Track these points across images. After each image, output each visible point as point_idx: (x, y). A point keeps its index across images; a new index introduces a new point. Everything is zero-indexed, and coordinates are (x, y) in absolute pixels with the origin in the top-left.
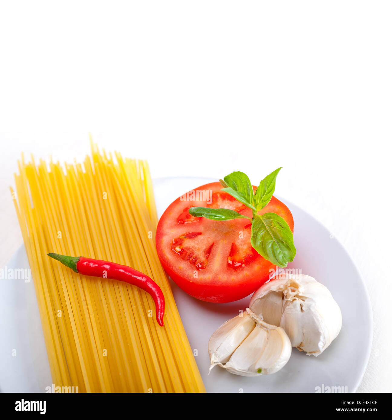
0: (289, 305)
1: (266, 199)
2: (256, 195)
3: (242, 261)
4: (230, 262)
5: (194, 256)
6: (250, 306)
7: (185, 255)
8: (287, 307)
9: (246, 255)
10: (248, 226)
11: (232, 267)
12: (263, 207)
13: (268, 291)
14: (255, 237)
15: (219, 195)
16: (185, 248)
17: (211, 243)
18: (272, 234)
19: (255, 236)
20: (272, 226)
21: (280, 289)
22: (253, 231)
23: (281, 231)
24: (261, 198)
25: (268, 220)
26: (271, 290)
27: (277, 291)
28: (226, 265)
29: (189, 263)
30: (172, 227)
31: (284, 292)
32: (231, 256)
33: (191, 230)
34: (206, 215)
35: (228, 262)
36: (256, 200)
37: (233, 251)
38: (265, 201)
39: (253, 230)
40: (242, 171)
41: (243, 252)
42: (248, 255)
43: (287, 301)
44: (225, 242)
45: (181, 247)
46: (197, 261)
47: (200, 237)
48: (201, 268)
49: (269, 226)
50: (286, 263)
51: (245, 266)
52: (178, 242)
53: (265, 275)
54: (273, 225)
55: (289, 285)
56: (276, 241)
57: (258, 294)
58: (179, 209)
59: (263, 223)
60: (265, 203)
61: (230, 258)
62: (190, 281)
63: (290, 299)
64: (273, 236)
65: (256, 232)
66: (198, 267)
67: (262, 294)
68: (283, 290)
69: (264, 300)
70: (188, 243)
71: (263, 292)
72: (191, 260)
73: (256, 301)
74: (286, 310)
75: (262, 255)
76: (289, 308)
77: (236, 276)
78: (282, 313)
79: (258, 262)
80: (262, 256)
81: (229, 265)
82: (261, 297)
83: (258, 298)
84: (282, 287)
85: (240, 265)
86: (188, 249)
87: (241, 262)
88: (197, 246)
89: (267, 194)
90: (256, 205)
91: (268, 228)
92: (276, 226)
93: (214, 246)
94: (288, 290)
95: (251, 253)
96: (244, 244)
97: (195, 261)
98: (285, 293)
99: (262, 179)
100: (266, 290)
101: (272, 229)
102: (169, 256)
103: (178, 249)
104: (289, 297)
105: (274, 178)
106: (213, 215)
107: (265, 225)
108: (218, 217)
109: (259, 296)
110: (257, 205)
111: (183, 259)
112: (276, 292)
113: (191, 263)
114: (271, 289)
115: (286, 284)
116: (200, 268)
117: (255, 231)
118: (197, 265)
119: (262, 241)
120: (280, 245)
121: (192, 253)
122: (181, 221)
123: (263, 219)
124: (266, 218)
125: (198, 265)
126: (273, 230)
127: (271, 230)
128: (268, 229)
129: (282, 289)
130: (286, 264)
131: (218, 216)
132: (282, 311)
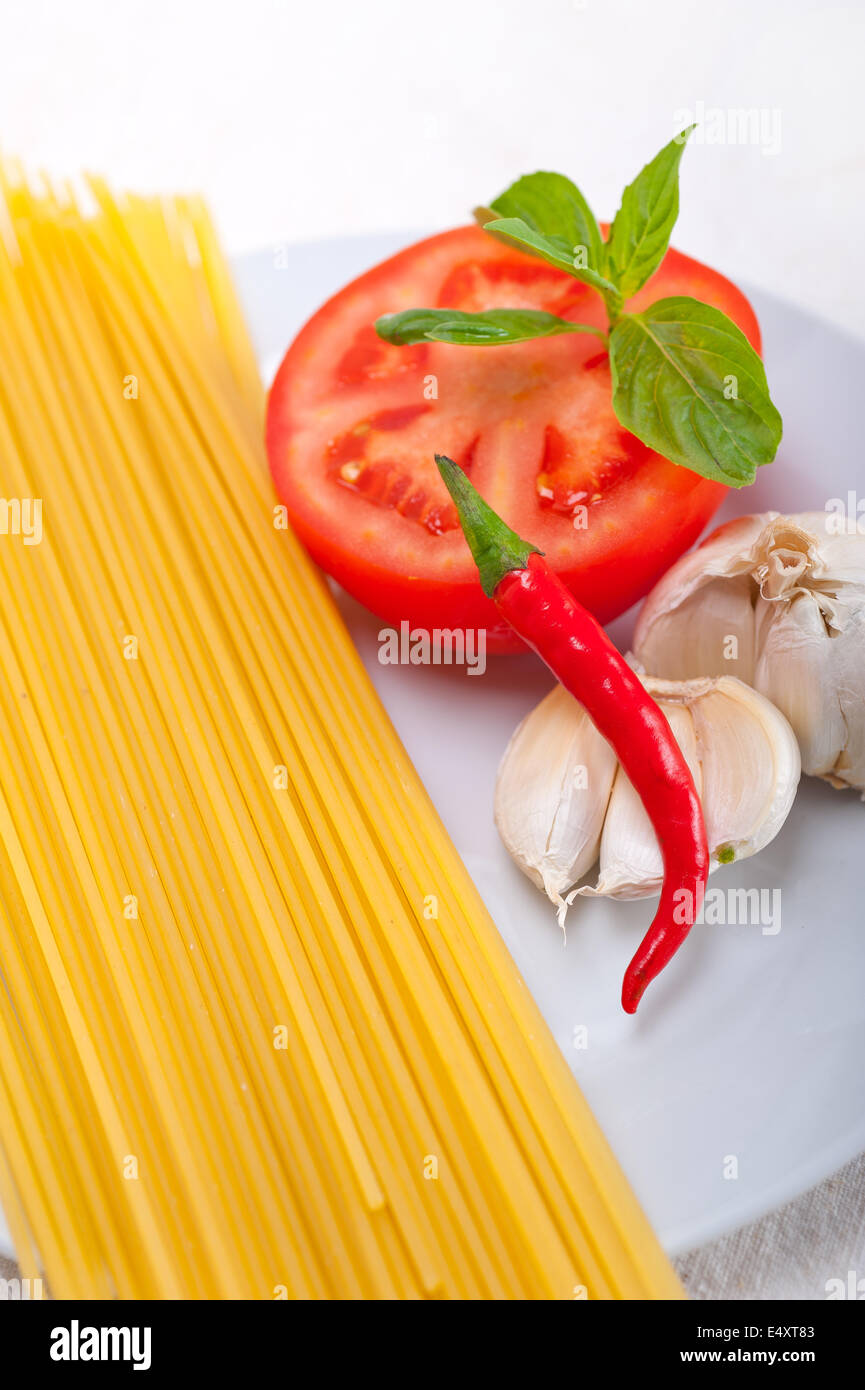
0: (778, 620)
1: (649, 252)
2: (614, 242)
3: (591, 484)
4: (546, 493)
5: (412, 489)
6: (637, 648)
7: (377, 489)
8: (775, 628)
9: (600, 461)
10: (597, 362)
11: (554, 511)
12: (642, 282)
13: (696, 581)
14: (626, 392)
15: (476, 270)
16: (378, 465)
17: (469, 433)
18: (686, 375)
19: (626, 386)
20: (682, 344)
21: (743, 564)
22: (619, 372)
23: (716, 358)
24: (632, 249)
25: (665, 325)
26: (708, 576)
27: (731, 576)
28: (531, 504)
29: (397, 516)
30: (320, 400)
31: (755, 577)
32: (549, 473)
33: (392, 401)
34: (441, 330)
35: (538, 494)
36: (615, 260)
37: (553, 453)
38: (647, 258)
39: (618, 368)
40: (548, 166)
41: (590, 450)
42: (607, 459)
43: (772, 607)
44: (520, 425)
45: (363, 464)
46: (428, 506)
47: (428, 422)
48: (443, 529)
49: (672, 348)
50: (750, 471)
51: (602, 499)
52: (350, 447)
53: (680, 524)
54: (689, 342)
55: (773, 543)
56: (704, 397)
57: (662, 599)
58: (339, 337)
59: (650, 340)
60: (647, 265)
61: (543, 479)
62: (410, 578)
63: (780, 596)
64: (690, 382)
65: (626, 371)
66: (430, 525)
67: (678, 596)
68: (750, 567)
69: (684, 616)
70: (384, 448)
71: (677, 586)
72: (401, 504)
73: (657, 627)
74: (771, 640)
75: (658, 452)
76: (780, 631)
77: (574, 537)
78: (756, 656)
79: (648, 479)
80: (658, 455)
81: (545, 504)
82: (675, 605)
83: (661, 613)
84: (746, 556)
85: (583, 499)
86: (388, 466)
87: (585, 486)
88: (417, 454)
89: (651, 232)
90: (617, 277)
91: (668, 355)
92: (696, 345)
93: (481, 446)
94: (771, 564)
95: (617, 453)
96: (590, 425)
97: (421, 504)
98: (760, 576)
99: (629, 180)
100: (688, 580)
101: (684, 355)
102: (322, 500)
103: (351, 472)
104: (778, 589)
105: (669, 170)
106: (466, 328)
107: (659, 344)
108: (484, 333)
109: (664, 603)
110: (620, 276)
111: (375, 503)
112: (726, 578)
113: (404, 514)
114: (707, 572)
115: (760, 544)
116: (437, 528)
117: (623, 369)
118: (426, 521)
119: (655, 403)
120: (720, 409)
121: (407, 480)
122: (352, 373)
123: (647, 325)
124: (660, 319)
125: (433, 520)
126: (689, 359)
127: (681, 358)
128: (669, 358)
129: (748, 563)
130: (750, 475)
131: (482, 329)
132: (757, 649)
